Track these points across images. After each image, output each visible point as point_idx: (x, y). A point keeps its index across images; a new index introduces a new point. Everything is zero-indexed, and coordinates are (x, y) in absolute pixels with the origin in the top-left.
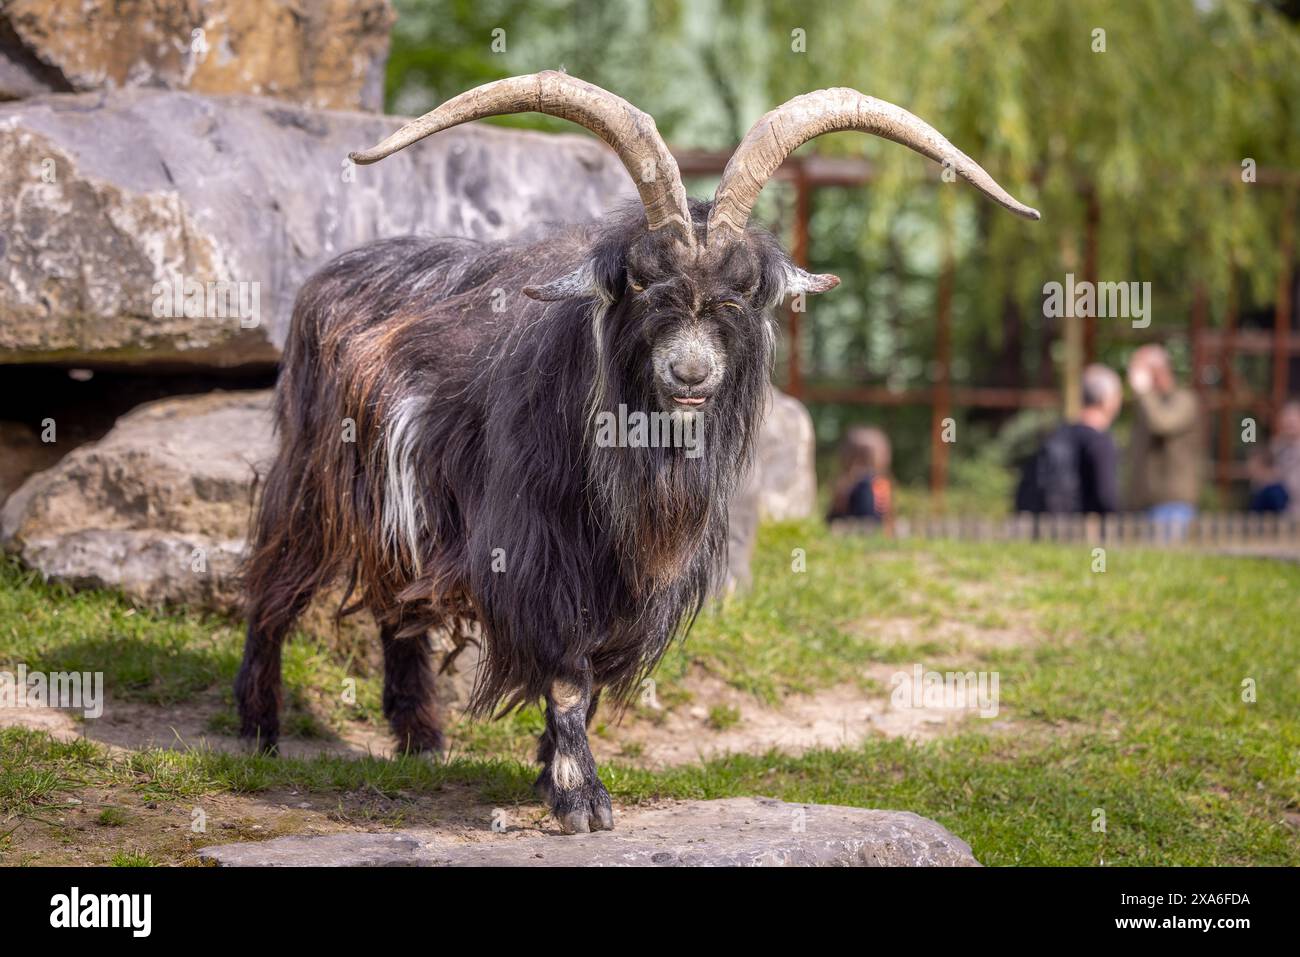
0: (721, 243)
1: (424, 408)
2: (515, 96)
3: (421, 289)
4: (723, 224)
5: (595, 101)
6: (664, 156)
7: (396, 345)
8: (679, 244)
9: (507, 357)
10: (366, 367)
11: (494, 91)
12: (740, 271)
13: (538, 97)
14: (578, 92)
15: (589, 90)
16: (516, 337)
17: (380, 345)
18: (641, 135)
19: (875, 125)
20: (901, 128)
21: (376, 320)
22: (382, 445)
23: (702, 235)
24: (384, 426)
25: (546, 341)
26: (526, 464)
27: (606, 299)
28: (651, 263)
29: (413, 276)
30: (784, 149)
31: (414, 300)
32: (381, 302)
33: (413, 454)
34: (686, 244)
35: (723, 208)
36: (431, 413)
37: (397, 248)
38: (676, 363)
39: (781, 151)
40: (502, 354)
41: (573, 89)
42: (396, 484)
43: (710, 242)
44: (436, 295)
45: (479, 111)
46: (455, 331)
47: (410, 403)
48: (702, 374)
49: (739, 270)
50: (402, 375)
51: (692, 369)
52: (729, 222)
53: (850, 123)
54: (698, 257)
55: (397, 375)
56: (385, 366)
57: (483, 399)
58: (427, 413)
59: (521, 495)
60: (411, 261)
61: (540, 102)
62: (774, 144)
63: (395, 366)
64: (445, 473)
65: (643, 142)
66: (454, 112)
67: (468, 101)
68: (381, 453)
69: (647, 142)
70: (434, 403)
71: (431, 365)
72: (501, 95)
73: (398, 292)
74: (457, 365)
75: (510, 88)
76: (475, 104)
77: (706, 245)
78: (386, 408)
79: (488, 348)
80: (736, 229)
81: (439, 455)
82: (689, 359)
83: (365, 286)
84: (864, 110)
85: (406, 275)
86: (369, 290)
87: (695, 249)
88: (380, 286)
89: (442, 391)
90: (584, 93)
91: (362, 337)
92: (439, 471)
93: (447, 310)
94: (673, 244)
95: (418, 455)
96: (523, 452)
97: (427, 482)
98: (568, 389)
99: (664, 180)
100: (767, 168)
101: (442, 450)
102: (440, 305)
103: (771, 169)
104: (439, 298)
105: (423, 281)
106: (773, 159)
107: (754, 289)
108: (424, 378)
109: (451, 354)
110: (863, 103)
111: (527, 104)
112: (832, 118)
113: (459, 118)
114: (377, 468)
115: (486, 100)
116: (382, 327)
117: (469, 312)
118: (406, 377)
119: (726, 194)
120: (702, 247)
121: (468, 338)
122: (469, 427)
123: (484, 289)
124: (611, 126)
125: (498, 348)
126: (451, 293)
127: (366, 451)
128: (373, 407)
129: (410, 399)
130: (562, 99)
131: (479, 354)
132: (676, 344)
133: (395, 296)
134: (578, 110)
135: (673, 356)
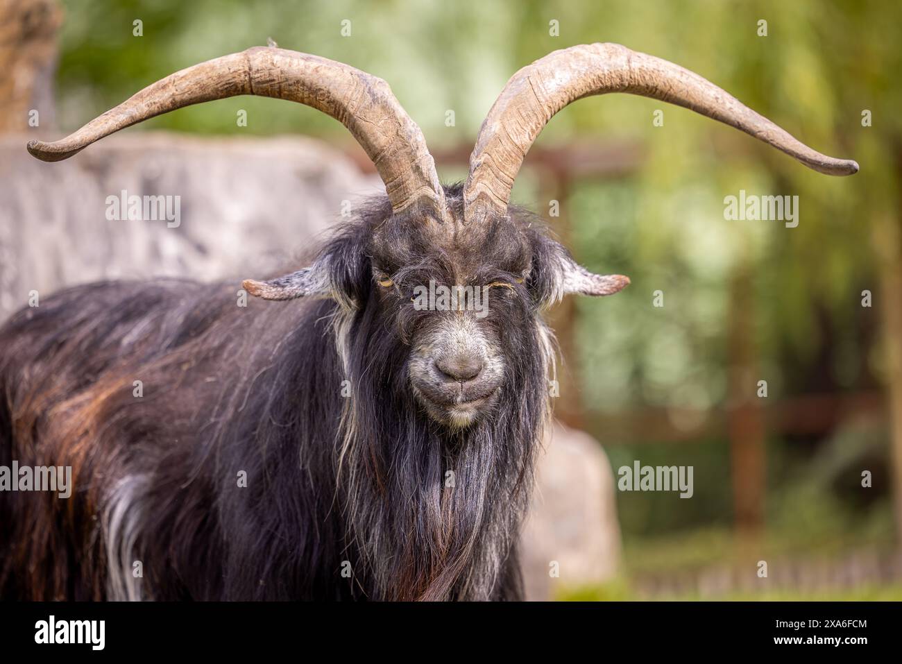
0: (483, 219)
1: (146, 489)
2: (220, 77)
3: (132, 345)
4: (483, 196)
5: (316, 70)
6: (405, 122)
7: (106, 414)
8: (432, 222)
9: (236, 415)
10: (72, 444)
11: (194, 74)
12: (508, 250)
13: (247, 73)
14: (295, 62)
15: (307, 59)
16: (244, 391)
17: (88, 415)
18: (375, 100)
19: (650, 84)
20: (682, 86)
21: (80, 387)
22: (99, 538)
23: (458, 210)
24: (99, 514)
25: (278, 384)
26: (269, 543)
27: (347, 308)
28: (400, 247)
29: (120, 330)
30: (546, 108)
31: (124, 357)
32: (83, 362)
33: (136, 546)
34: (440, 221)
35: (481, 176)
36: (153, 495)
37: (96, 294)
38: (441, 359)
39: (543, 111)
40: (230, 413)
41: (288, 60)
42: (119, 583)
43: (469, 217)
44: (150, 350)
45: (178, 98)
46: (173, 393)
47: (127, 485)
48: (475, 367)
49: (507, 248)
50: (116, 451)
51: (462, 361)
52: (489, 193)
53: (622, 79)
54: (456, 235)
55: (110, 451)
56: (95, 441)
57: (212, 471)
58: (150, 494)
59: (266, 581)
60: (117, 309)
61: (251, 79)
62: (533, 102)
63: (108, 441)
64: (175, 565)
65: (377, 108)
66: (148, 100)
67: (164, 87)
68: (99, 548)
69: (383, 108)
70: (156, 482)
71: (149, 435)
72: (203, 77)
73: (105, 349)
74: (178, 434)
75: (213, 68)
76: (172, 90)
77: (463, 220)
78: (100, 492)
79: (211, 411)
80: (497, 202)
81: (166, 545)
82: (456, 349)
83: (61, 345)
84: (636, 65)
85: (111, 328)
86: (68, 348)
87: (451, 226)
88: (81, 342)
89: (164, 466)
90: (302, 62)
91: (64, 406)
92: (168, 563)
93: (165, 368)
94: (425, 222)
95: (143, 548)
96: (263, 531)
97: (157, 580)
98: (311, 438)
99: (408, 150)
100: (528, 130)
101: (168, 538)
102: (156, 364)
103: (533, 131)
104: (154, 354)
105: (133, 333)
106: (535, 118)
107: (527, 273)
108: (142, 453)
109: (171, 421)
110: (634, 58)
111: (236, 85)
112: (599, 73)
113: (155, 108)
114: (95, 565)
115: (184, 85)
116: (87, 395)
117: (189, 370)
118: (121, 452)
119: (482, 160)
120: (459, 222)
121: (190, 400)
122: (199, 507)
123: (205, 340)
124: (338, 95)
125: (224, 407)
126: (169, 347)
127: (81, 546)
128: (85, 493)
129: (127, 479)
130: (276, 72)
131: (203, 417)
132: (439, 337)
133: (101, 356)
134: (298, 82)
135: (438, 352)
